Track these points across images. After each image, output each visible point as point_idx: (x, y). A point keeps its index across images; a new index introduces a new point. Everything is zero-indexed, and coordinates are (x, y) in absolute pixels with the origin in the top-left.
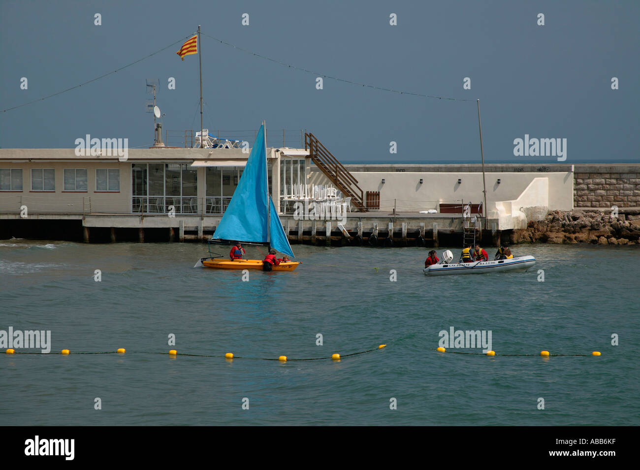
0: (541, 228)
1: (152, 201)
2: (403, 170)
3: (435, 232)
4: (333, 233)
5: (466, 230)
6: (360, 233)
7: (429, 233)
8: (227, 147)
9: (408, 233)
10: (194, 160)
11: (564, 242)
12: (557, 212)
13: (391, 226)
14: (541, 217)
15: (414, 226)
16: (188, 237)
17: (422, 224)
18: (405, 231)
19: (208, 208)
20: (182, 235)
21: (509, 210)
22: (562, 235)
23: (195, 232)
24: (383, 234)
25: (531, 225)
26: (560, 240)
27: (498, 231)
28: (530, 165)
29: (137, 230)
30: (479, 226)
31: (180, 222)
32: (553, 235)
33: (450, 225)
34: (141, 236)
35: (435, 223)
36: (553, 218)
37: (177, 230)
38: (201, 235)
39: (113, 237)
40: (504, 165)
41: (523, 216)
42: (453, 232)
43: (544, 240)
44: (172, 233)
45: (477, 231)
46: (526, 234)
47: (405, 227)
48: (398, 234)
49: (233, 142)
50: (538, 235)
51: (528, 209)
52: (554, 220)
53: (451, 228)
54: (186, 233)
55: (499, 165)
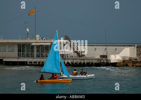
0: (126, 62)
1: (23, 54)
2: (93, 46)
3: (94, 63)
4: (67, 63)
5: (102, 62)
6: (74, 63)
7: (92, 63)
8: (44, 39)
9: (87, 63)
10: (33, 43)
11: (132, 66)
12: (132, 58)
13: (82, 61)
14: (127, 59)
15: (88, 61)
16: (30, 64)
17: (90, 61)
18: (86, 63)
19: (37, 56)
20: (28, 63)
21: (115, 57)
22: (131, 64)
23: (31, 63)
24: (80, 63)
25: (124, 61)
26: (131, 66)
27: (110, 63)
28: (126, 45)
29: (17, 62)
30: (105, 62)
31: (28, 60)
32: (129, 64)
33: (98, 61)
34: (18, 63)
35: (93, 61)
36: (130, 59)
37: (27, 62)
38: (33, 63)
39: (11, 64)
40: (120, 45)
41: (121, 59)
42: (98, 63)
43: (127, 65)
44: (26, 63)
45: (104, 63)
46: (122, 64)
47: (86, 62)
48: (84, 63)
49: (46, 38)
50: (125, 64)
51: (123, 57)
52: (131, 60)
53: (98, 62)
54: (29, 63)
55: (118, 45)
